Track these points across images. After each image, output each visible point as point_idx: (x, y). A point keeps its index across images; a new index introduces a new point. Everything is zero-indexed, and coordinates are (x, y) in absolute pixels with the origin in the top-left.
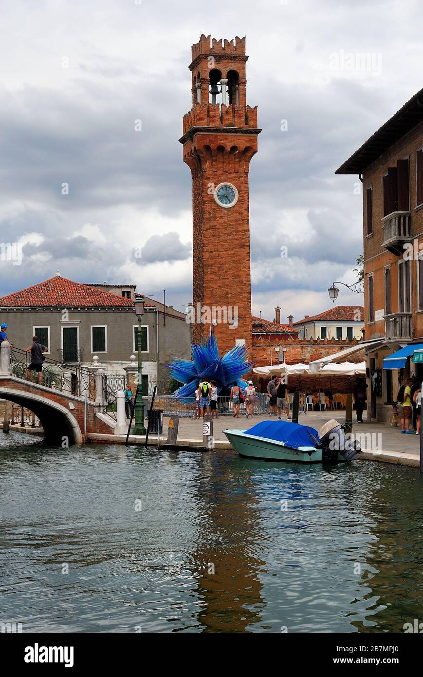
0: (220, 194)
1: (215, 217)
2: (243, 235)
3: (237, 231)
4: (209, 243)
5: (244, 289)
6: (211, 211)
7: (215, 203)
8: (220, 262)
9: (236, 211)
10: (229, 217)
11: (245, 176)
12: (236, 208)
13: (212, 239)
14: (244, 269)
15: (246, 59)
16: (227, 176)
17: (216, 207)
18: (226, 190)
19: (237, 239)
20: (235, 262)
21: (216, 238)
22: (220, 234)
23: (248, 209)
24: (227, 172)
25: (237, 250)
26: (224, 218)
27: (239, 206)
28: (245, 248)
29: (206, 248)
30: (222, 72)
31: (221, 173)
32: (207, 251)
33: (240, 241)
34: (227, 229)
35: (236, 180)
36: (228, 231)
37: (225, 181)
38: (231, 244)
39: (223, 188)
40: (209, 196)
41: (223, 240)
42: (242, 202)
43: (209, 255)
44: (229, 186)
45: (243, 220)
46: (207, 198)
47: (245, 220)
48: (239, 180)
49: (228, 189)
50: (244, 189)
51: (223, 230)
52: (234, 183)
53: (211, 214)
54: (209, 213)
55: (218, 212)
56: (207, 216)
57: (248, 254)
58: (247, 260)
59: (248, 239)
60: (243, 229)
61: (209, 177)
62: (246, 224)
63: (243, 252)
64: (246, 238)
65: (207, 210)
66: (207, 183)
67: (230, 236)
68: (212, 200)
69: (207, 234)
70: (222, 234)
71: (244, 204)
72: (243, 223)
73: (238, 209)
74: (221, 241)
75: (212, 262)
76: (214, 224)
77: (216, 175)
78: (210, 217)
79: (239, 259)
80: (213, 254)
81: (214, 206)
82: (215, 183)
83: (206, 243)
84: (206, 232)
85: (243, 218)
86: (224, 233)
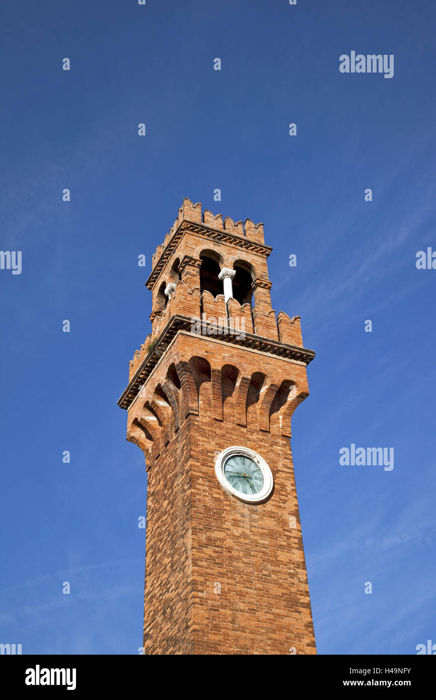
2: (292, 576)
6: (209, 502)
7: (218, 486)
8: (237, 640)
9: (271, 515)
10: (254, 524)
11: (285, 442)
12: (270, 507)
13: (215, 572)
16: (243, 435)
17: (222, 497)
18: (244, 464)
19: (276, 582)
21: (221, 570)
22: (234, 564)
23: (297, 515)
24: (244, 427)
25: (278, 611)
26: (241, 524)
27: (274, 503)
28: (301, 609)
29: (200, 594)
30: (225, 258)
31: (230, 426)
32: (202, 605)
33: (287, 588)
34: (252, 554)
35: (264, 446)
36: (254, 560)
37: (241, 444)
38: (264, 593)
39: (237, 458)
40: (204, 469)
41: (244, 580)
42: (282, 497)
43: (206, 616)
44: (249, 455)
45: (289, 537)
46: (200, 472)
47: (292, 539)
48: (271, 448)
49: (247, 461)
50: (285, 469)
51: (241, 554)
52: (261, 452)
53: (210, 510)
54: (206, 507)
55: (228, 508)
56: (201, 513)
57: (309, 627)
58: (308, 645)
59: (303, 587)
60: (290, 560)
61: (204, 429)
62: (297, 548)
63: (297, 620)
64: (300, 583)
65: (200, 500)
66: (199, 440)
67: (261, 571)
68: (211, 478)
69: (202, 558)
70: (241, 564)
71: (286, 501)
72: (289, 544)
73: (273, 511)
74: (237, 582)
75: (217, 638)
76: (217, 535)
77: (221, 428)
78: (208, 518)
79: (287, 638)
80: (220, 614)
81: (217, 493)
82: (218, 444)
83: (201, 582)
84: (200, 552)
85: (286, 533)
86: (246, 563)
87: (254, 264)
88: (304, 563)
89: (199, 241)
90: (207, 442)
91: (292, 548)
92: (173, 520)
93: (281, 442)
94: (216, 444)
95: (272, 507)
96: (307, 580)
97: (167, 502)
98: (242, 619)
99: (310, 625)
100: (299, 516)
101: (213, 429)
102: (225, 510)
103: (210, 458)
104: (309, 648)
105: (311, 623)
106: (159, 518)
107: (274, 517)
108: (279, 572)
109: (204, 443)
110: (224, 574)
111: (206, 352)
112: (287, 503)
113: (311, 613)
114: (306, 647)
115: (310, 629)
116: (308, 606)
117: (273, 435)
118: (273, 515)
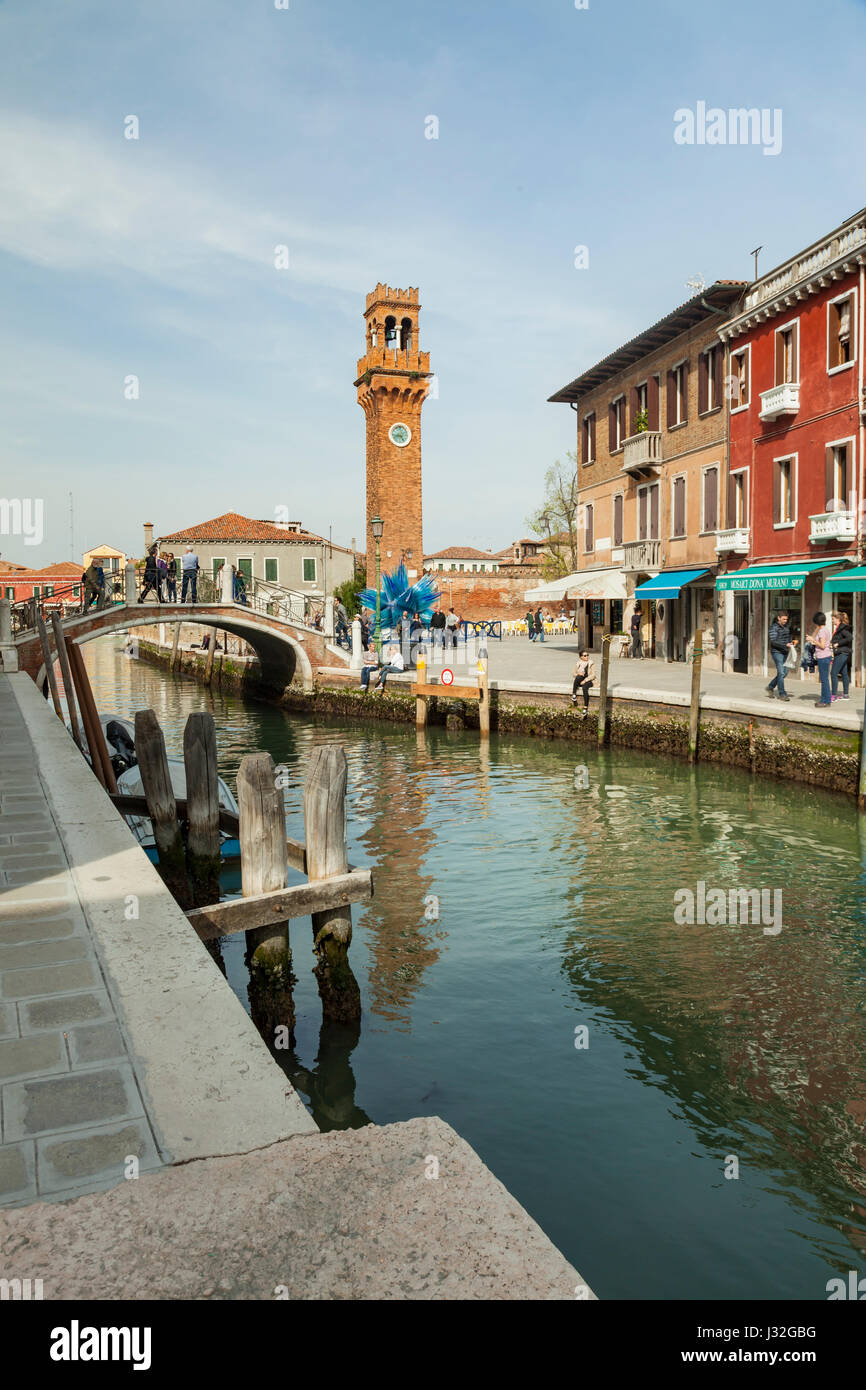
0: (394, 433)
1: (389, 455)
2: (415, 473)
3: (410, 469)
4: (383, 480)
5: (417, 523)
6: (386, 449)
8: (394, 498)
9: (410, 450)
11: (418, 417)
12: (409, 447)
13: (387, 475)
14: (416, 505)
15: (418, 308)
16: (400, 417)
17: (391, 446)
18: (400, 430)
19: (410, 477)
20: (408, 498)
22: (395, 472)
23: (420, 449)
24: (401, 413)
25: (410, 487)
27: (411, 445)
28: (417, 485)
29: (379, 484)
30: (397, 318)
31: (395, 414)
32: (383, 487)
33: (413, 478)
34: (401, 467)
35: (409, 420)
37: (399, 422)
38: (404, 481)
39: (397, 429)
40: (384, 434)
41: (398, 477)
42: (415, 442)
44: (402, 426)
46: (383, 437)
48: (412, 421)
50: (417, 430)
52: (407, 423)
54: (384, 451)
55: (393, 450)
57: (420, 491)
58: (419, 496)
60: (415, 467)
61: (385, 417)
63: (416, 489)
64: (418, 476)
65: (381, 447)
66: (382, 421)
67: (404, 473)
68: (387, 439)
72: (416, 461)
74: (395, 478)
76: (389, 461)
78: (385, 455)
79: (411, 495)
80: (388, 490)
85: (415, 457)
87: (411, 319)
89: (384, 311)
94: (389, 423)
97: (372, 441)
98: (396, 491)
101: (389, 416)
102: (391, 452)
103: (386, 430)
109: (385, 422)
117: (413, 414)
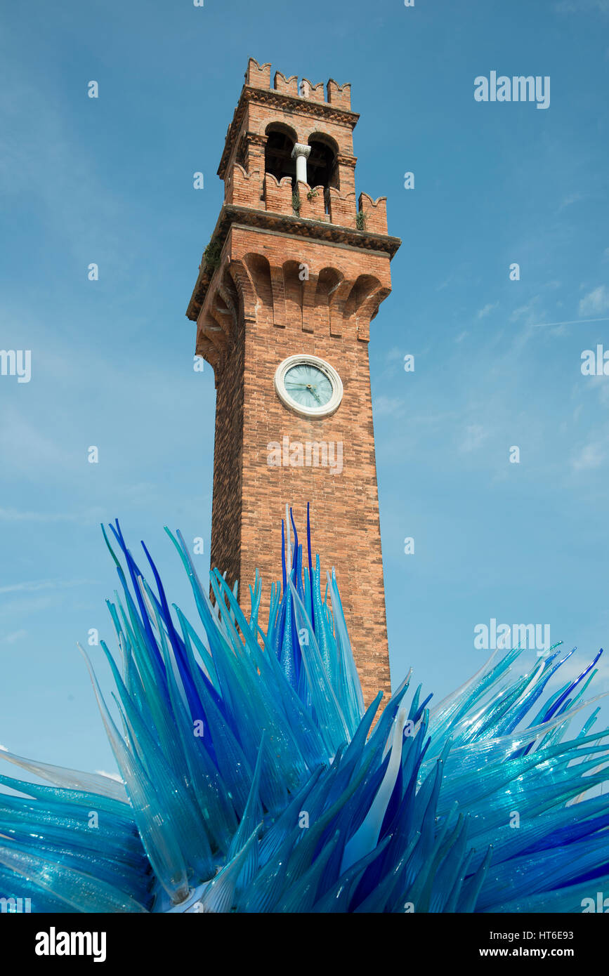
0: (290, 379)
1: (278, 436)
2: (360, 492)
4: (259, 503)
5: (368, 647)
7: (279, 399)
9: (339, 429)
10: (317, 439)
11: (361, 347)
12: (337, 420)
13: (268, 491)
14: (365, 587)
16: (309, 341)
17: (280, 412)
19: (340, 500)
22: (292, 482)
23: (370, 428)
24: (311, 332)
25: (340, 529)
26: (301, 440)
27: (342, 415)
28: (368, 526)
30: (298, 132)
31: (294, 331)
32: (253, 525)
33: (352, 506)
34: (313, 471)
35: (336, 353)
36: (315, 477)
37: (307, 352)
38: (325, 512)
39: (301, 368)
40: (261, 381)
41: (302, 499)
42: (353, 409)
43: (257, 536)
44: (316, 365)
45: (358, 452)
46: (256, 385)
47: (362, 454)
48: (344, 355)
49: (314, 372)
50: (359, 378)
51: (300, 472)
52: (330, 360)
53: (265, 426)
54: (261, 423)
55: (287, 423)
56: (255, 430)
57: (376, 544)
58: (374, 562)
59: (373, 503)
60: (358, 476)
61: (262, 337)
62: (367, 463)
63: (362, 538)
64: (369, 500)
65: (254, 416)
66: (256, 350)
67: (323, 489)
68: (269, 392)
69: (254, 477)
70: (299, 483)
71: (358, 413)
72: (359, 460)
73: (342, 424)
74: (294, 502)
75: (267, 558)
77: (282, 335)
78: (262, 434)
79: (348, 556)
80: (272, 535)
81: (275, 408)
82: (279, 353)
83: (250, 502)
84: (251, 471)
85: (356, 448)
86: (305, 481)
87: (335, 137)
88: (375, 478)
89: (265, 112)
90: (264, 351)
91: (362, 463)
92: (231, 439)
93: (357, 346)
94: (276, 353)
95: (341, 420)
96: (377, 496)
97: (228, 420)
99: (378, 542)
100: (372, 428)
101: (272, 337)
102: (284, 426)
103: (267, 370)
104: (375, 565)
105: (379, 540)
106: (223, 438)
107: (342, 431)
108: (345, 489)
109: (261, 353)
110: (279, 493)
111: (264, 247)
112: (359, 415)
113: (379, 530)
114: (371, 565)
115: (377, 546)
116: (377, 523)
117: (347, 340)
118: (341, 429)
